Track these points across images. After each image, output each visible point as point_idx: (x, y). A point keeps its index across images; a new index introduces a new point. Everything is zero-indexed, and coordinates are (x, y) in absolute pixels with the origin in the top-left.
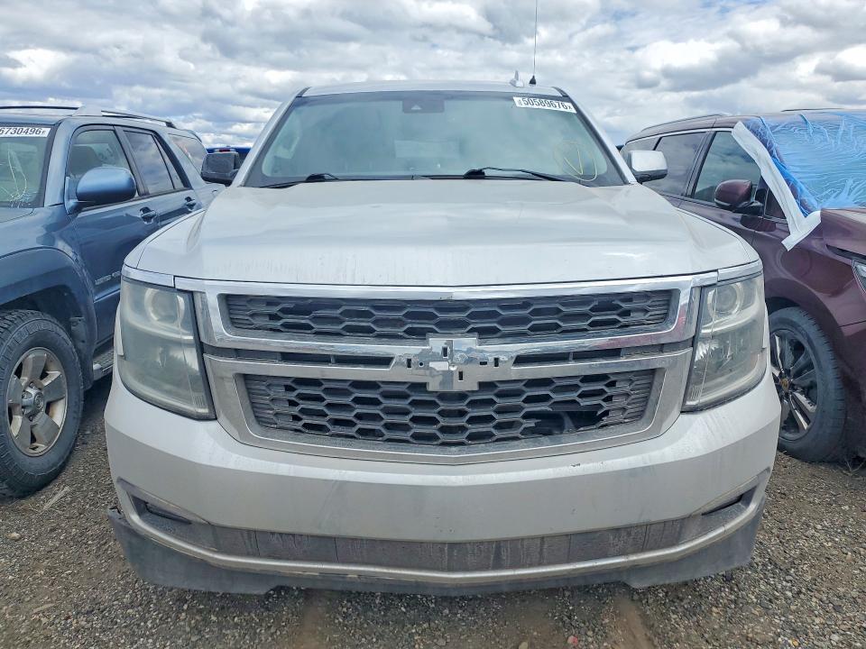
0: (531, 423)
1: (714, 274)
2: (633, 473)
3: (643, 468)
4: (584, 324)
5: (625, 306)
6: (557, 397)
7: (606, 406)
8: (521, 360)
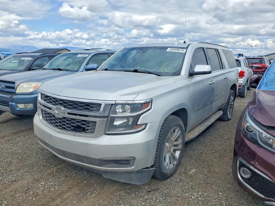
0: (72, 128)
1: (115, 102)
2: (85, 144)
3: (87, 143)
4: (82, 108)
5: (91, 106)
6: (77, 123)
7: (87, 128)
8: (69, 114)
